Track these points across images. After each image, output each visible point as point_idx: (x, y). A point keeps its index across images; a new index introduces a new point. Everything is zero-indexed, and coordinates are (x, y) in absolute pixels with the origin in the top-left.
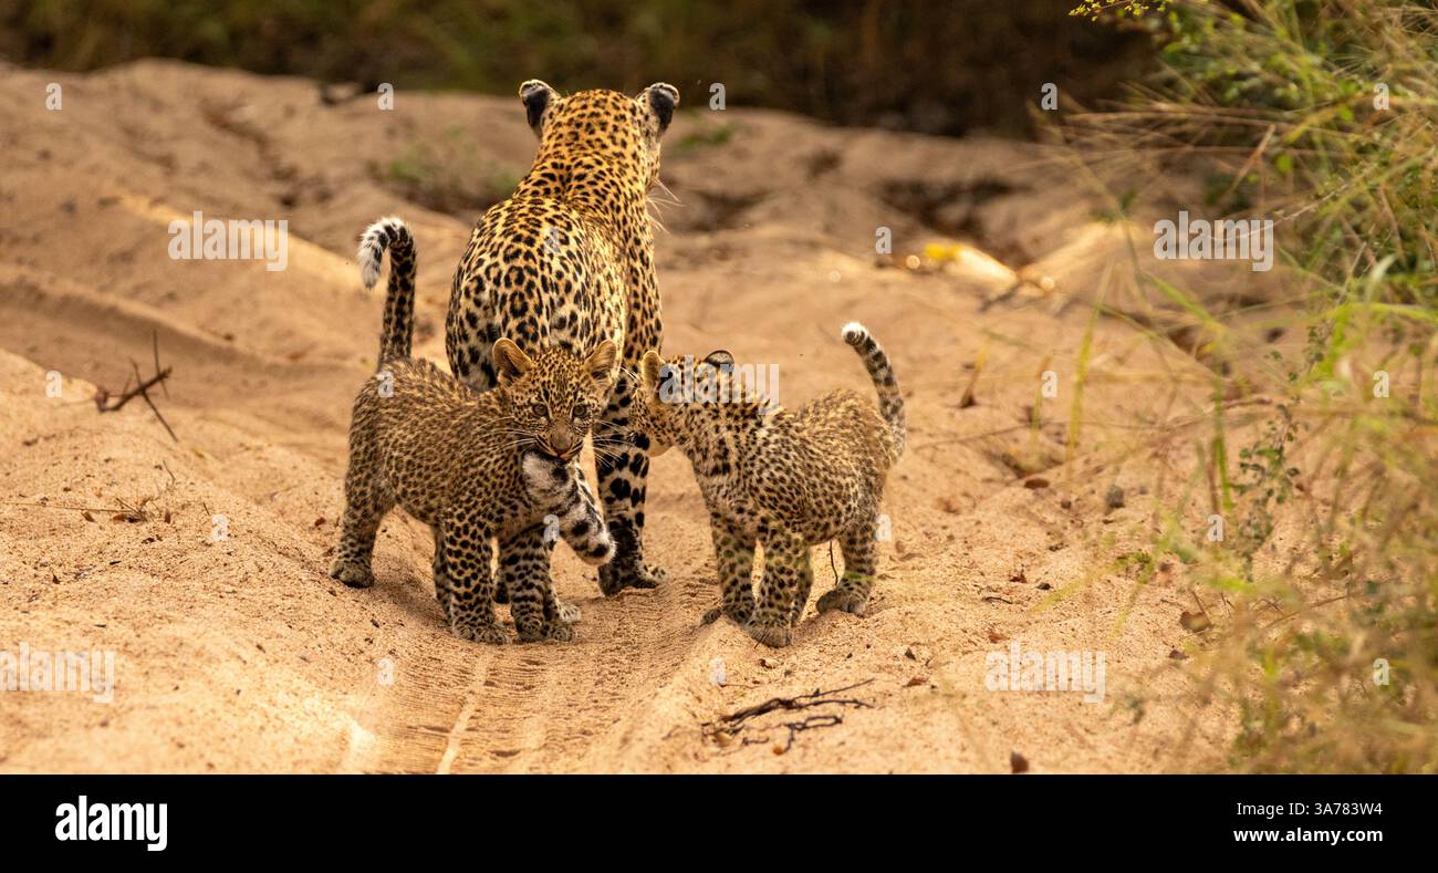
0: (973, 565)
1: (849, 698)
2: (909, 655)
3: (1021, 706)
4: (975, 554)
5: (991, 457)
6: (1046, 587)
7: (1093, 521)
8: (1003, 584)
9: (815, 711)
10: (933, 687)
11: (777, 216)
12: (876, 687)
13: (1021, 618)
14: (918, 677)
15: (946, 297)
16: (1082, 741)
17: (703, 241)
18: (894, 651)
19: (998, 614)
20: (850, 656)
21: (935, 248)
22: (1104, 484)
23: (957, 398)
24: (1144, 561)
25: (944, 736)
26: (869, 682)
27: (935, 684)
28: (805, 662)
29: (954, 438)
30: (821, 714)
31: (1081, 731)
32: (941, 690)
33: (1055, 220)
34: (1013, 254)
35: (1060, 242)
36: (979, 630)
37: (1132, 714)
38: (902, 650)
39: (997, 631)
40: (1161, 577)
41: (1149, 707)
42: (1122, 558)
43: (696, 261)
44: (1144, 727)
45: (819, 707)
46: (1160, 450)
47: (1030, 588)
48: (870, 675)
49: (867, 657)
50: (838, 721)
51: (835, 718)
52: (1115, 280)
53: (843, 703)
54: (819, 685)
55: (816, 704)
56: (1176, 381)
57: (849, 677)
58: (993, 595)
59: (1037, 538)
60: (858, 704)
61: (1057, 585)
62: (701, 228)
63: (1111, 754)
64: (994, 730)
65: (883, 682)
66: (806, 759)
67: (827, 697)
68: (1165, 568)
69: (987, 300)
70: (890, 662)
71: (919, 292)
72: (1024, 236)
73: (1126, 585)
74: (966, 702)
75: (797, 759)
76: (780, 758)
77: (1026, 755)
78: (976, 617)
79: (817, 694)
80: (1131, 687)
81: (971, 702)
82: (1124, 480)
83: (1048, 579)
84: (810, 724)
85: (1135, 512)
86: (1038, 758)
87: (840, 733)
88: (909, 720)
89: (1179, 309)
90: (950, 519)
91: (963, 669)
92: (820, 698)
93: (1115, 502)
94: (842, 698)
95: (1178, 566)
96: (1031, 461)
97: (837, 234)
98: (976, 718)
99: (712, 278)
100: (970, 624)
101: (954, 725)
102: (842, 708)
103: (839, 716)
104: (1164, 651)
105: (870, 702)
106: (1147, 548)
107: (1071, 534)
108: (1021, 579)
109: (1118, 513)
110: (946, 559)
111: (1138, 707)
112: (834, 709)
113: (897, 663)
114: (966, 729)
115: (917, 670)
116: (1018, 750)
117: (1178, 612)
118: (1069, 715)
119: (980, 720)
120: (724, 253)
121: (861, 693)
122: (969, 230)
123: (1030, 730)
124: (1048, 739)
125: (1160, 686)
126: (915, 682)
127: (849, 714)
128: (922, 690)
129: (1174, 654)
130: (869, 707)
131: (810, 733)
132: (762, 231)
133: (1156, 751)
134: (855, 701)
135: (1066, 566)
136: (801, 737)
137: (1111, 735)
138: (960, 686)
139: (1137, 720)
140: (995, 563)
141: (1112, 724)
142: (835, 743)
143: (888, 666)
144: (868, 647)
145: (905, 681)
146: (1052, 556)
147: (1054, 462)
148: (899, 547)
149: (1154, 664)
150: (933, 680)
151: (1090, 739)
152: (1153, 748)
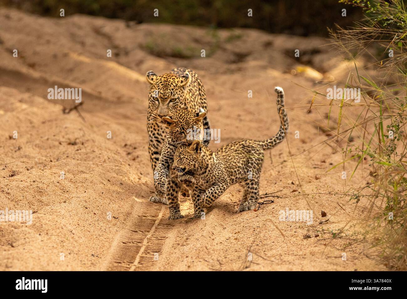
0: (311, 158)
1: (275, 195)
2: (293, 183)
3: (324, 198)
4: (312, 155)
5: (316, 127)
6: (331, 164)
7: (345, 146)
8: (319, 163)
9: (266, 199)
10: (299, 192)
11: (255, 59)
12: (283, 192)
13: (324, 173)
14: (295, 189)
15: (303, 83)
16: (342, 208)
17: (233, 66)
18: (288, 182)
19: (317, 172)
20: (276, 183)
21: (300, 68)
22: (348, 135)
23: (306, 110)
24: (359, 157)
25: (302, 206)
26: (281, 191)
27: (300, 191)
28: (263, 185)
29: (305, 122)
30: (268, 200)
31: (341, 205)
32: (301, 193)
33: (333, 61)
34: (322, 70)
35: (335, 66)
36: (312, 176)
37: (356, 200)
38: (290, 182)
39: (317, 176)
40: (364, 161)
41: (361, 198)
42: (353, 156)
43: (232, 72)
44: (359, 204)
46: (364, 124)
47: (327, 164)
48: (281, 189)
49: (281, 184)
50: (273, 202)
51: (272, 201)
52: (352, 77)
54: (267, 192)
55: (266, 197)
56: (369, 106)
57: (275, 189)
58: (316, 166)
59: (329, 150)
60: (278, 197)
61: (335, 164)
62: (234, 62)
63: (350, 211)
64: (317, 205)
65: (285, 191)
66: (263, 213)
67: (269, 195)
68: (365, 159)
69: (314, 83)
70: (287, 185)
71: (296, 80)
72: (326, 65)
73: (355, 164)
74: (309, 196)
75: (261, 213)
76: (256, 212)
77: (326, 212)
78: (312, 172)
79: (266, 194)
80: (356, 193)
81: (310, 196)
82: (354, 134)
83: (332, 162)
84: (265, 202)
85: (357, 143)
86: (329, 213)
87: (273, 205)
88: (292, 202)
89: (370, 86)
90: (304, 145)
91: (308, 187)
93: (351, 140)
94: (273, 195)
95: (369, 158)
96: (327, 128)
97: (272, 64)
98: (311, 201)
99: (237, 77)
100: (310, 175)
101: (306, 202)
102: (273, 198)
103: (273, 200)
104: (365, 182)
105: (281, 197)
106: (360, 153)
107: (339, 149)
108: (324, 162)
109: (352, 143)
110: (303, 156)
111: (358, 198)
112: (271, 199)
113: (289, 186)
114: (309, 204)
115: (295, 187)
116: (323, 210)
117: (369, 172)
118: (338, 200)
119: (313, 202)
120: (240, 70)
121: (279, 194)
122: (310, 63)
123: (327, 204)
124: (332, 207)
125: (364, 192)
126: (294, 191)
127: (275, 199)
128: (296, 193)
129: (368, 183)
130: (281, 198)
131: (264, 205)
132: (251, 63)
133: (363, 211)
134: (277, 196)
135: (337, 158)
136: (262, 206)
137: (350, 206)
138: (307, 192)
139: (357, 202)
140: (317, 157)
141: (350, 203)
142: (272, 208)
143: (287, 186)
144: (281, 181)
145: (291, 190)
146: (333, 156)
147: (333, 129)
148: (290, 153)
149: (362, 186)
150: (299, 190)
151: (344, 207)
152: (362, 210)
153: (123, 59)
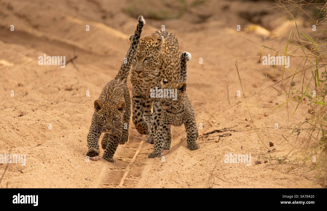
0: (260, 99)
2: (246, 120)
3: (271, 131)
4: (261, 97)
5: (265, 75)
6: (277, 104)
7: (288, 89)
8: (267, 103)
9: (225, 133)
10: (252, 127)
11: (215, 20)
12: (238, 127)
13: (271, 111)
14: (248, 125)
15: (254, 39)
16: (286, 139)
17: (198, 26)
18: (243, 119)
19: (266, 110)
20: (232, 120)
21: (251, 27)
22: (290, 80)
23: (256, 61)
24: (300, 98)
25: (254, 138)
26: (237, 126)
27: (252, 126)
28: (222, 121)
29: (256, 70)
30: (226, 133)
31: (285, 137)
32: (253, 128)
33: (278, 21)
34: (269, 28)
35: (279, 25)
36: (262, 114)
37: (297, 133)
38: (244, 119)
39: (266, 114)
40: (303, 101)
41: (301, 131)
42: (295, 97)
43: (197, 30)
44: (299, 136)
45: (226, 132)
46: (304, 72)
47: (274, 104)
48: (237, 124)
49: (236, 120)
50: (231, 135)
51: (230, 134)
52: (293, 34)
53: (231, 131)
54: (225, 127)
55: (225, 131)
56: (307, 57)
57: (232, 125)
58: (265, 106)
59: (275, 93)
60: (234, 131)
61: (280, 104)
62: (198, 22)
63: (292, 142)
64: (265, 137)
65: (240, 126)
66: (223, 144)
67: (228, 129)
68: (304, 99)
69: (263, 38)
70: (242, 121)
71: (248, 37)
72: (272, 24)
73: (296, 104)
74: (259, 130)
75: (221, 144)
76: (217, 143)
77: (273, 142)
78: (261, 111)
80: (297, 127)
81: (260, 130)
82: (295, 80)
83: (278, 102)
84: (224, 135)
85: (298, 87)
86: (276, 143)
87: (230, 137)
88: (246, 134)
89: (307, 40)
90: (255, 89)
91: (258, 123)
92: (226, 130)
93: (293, 84)
94: (231, 130)
95: (307, 99)
96: (273, 75)
97: (229, 24)
98: (261, 134)
99: (200, 34)
100: (260, 112)
101: (257, 135)
102: (231, 132)
103: (230, 133)
104: (304, 118)
105: (237, 130)
106: (301, 95)
107: (283, 92)
108: (271, 102)
109: (294, 87)
110: (254, 98)
111: (298, 131)
112: (229, 132)
113: (243, 122)
114: (259, 137)
115: (248, 123)
116: (271, 141)
117: (307, 110)
118: (283, 133)
119: (262, 135)
120: (203, 29)
121: (235, 129)
122: (259, 23)
123: (274, 137)
124: (277, 138)
125: (303, 126)
126: (247, 126)
127: (232, 133)
128: (249, 128)
129: (307, 119)
130: (237, 132)
131: (223, 138)
132: (212, 23)
133: (303, 141)
134: (234, 130)
135: (282, 99)
136: (221, 138)
137: (292, 138)
138: (258, 127)
139: (298, 134)
140: (266, 99)
141: (292, 135)
142: (229, 140)
143: (241, 122)
144: (237, 118)
145: (245, 126)
146: (278, 97)
147: (278, 75)
148: (244, 95)
149: (302, 122)
150: (252, 125)
151: (287, 139)
152: (302, 140)
153: (109, 21)
